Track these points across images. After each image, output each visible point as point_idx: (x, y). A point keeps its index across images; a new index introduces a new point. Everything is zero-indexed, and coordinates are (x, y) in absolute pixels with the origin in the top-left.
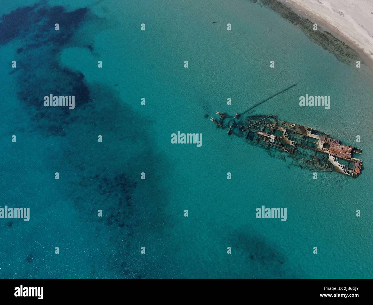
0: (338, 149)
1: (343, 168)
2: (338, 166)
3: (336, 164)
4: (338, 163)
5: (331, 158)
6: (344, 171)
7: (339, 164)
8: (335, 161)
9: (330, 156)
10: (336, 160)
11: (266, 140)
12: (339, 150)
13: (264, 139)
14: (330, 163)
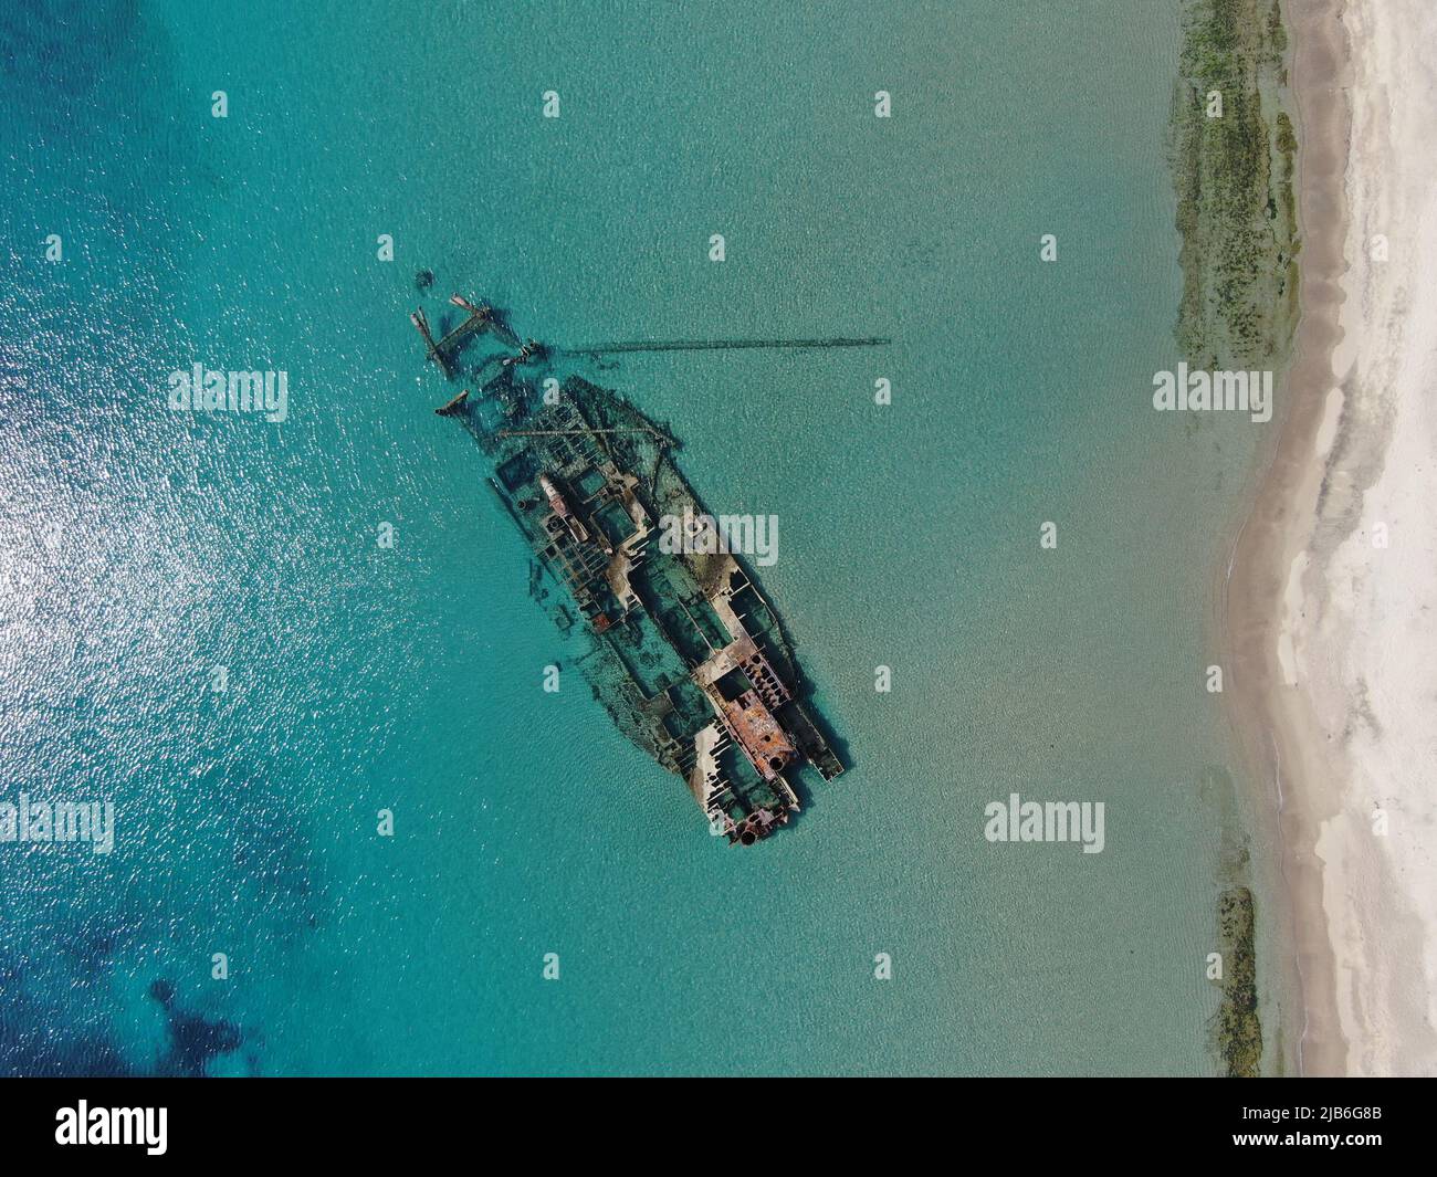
0: (751, 727)
1: (712, 794)
2: (706, 777)
3: (707, 765)
4: (717, 766)
5: (708, 738)
6: (710, 804)
7: (715, 771)
8: (712, 753)
9: (711, 727)
10: (718, 754)
11: (549, 526)
12: (749, 733)
13: (548, 517)
14: (694, 749)
